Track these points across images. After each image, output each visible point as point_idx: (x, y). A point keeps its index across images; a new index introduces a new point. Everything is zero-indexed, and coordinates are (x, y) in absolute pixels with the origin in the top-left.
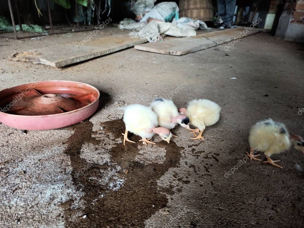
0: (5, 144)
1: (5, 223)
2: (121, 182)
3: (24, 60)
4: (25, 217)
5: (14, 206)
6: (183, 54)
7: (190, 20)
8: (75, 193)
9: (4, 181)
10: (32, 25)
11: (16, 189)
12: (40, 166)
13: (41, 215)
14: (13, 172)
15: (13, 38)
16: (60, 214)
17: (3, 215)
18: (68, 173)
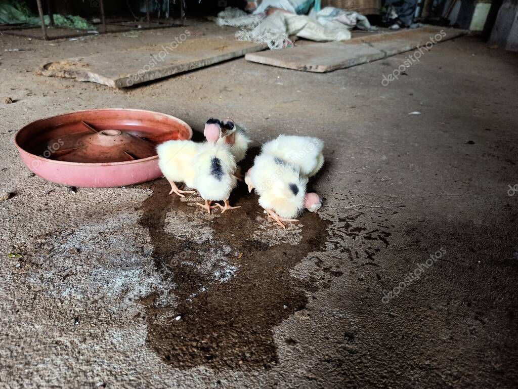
0: (43, 207)
1: (56, 323)
2: (232, 270)
3: (61, 74)
4: (86, 315)
5: (67, 299)
6: (329, 70)
7: (341, 12)
8: (160, 284)
9: (48, 262)
10: (70, 16)
11: (68, 275)
12: (102, 242)
13: (110, 314)
14: (60, 250)
15: (40, 38)
16: (139, 313)
17: (52, 311)
18: (148, 255)
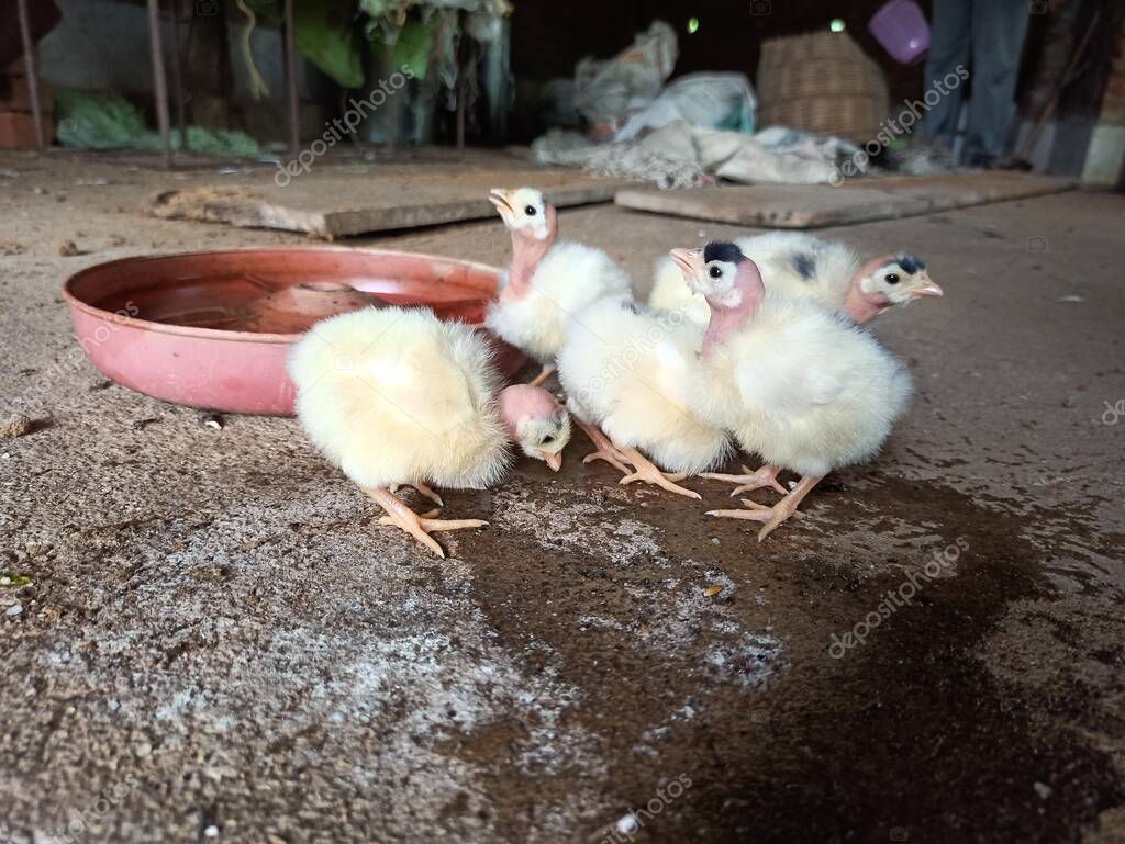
0: (122, 455)
1: (126, 827)
2: (768, 647)
4: (248, 799)
5: (177, 731)
6: (818, 222)
7: (802, 135)
8: (521, 686)
9: (118, 603)
10: (224, 133)
11: (184, 647)
12: (304, 551)
13: (345, 794)
14: (163, 569)
15: (155, 168)
16: (462, 797)
17: (114, 776)
18: (458, 591)
